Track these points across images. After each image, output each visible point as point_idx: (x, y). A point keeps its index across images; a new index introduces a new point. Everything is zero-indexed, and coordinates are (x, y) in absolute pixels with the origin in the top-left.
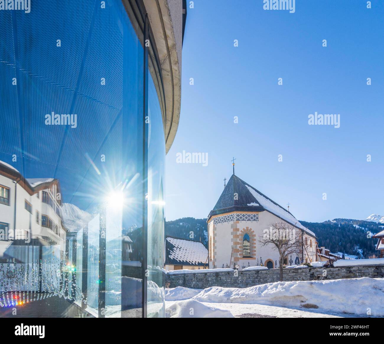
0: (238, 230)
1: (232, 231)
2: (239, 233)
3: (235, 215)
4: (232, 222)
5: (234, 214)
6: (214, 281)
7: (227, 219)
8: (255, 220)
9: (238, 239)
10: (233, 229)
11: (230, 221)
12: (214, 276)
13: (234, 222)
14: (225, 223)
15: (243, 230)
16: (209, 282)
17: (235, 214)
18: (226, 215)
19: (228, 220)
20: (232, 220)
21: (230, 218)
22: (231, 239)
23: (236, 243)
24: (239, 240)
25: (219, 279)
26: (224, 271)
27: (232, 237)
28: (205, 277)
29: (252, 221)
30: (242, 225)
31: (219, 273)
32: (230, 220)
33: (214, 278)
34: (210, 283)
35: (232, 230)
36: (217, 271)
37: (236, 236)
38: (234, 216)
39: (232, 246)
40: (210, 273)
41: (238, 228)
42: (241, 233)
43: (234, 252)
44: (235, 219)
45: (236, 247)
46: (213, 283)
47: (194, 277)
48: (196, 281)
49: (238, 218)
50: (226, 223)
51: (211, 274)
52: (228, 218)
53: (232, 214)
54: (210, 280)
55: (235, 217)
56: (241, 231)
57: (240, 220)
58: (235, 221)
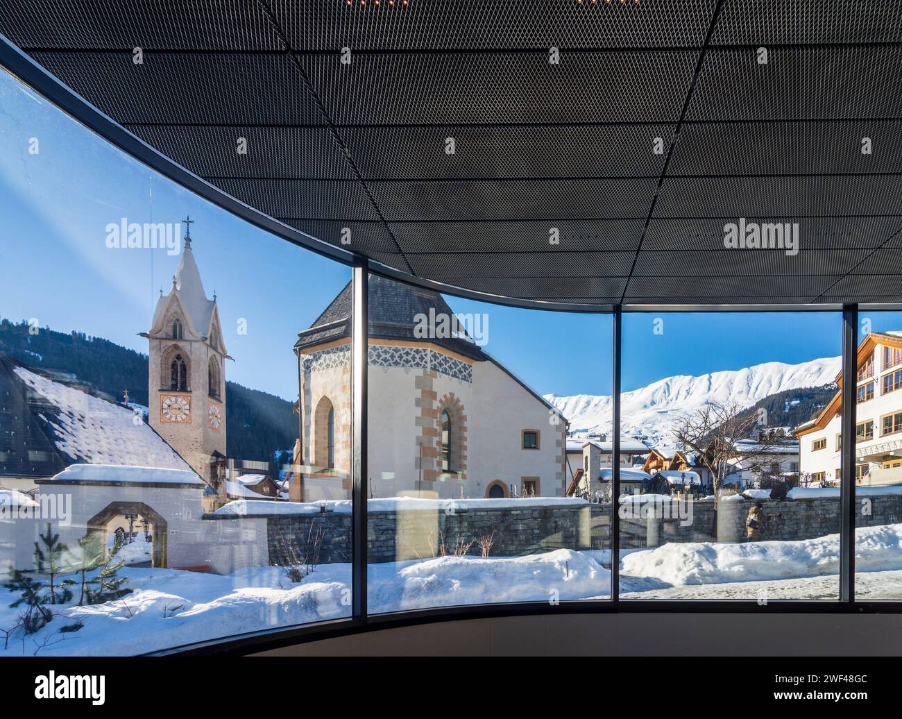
0: (433, 395)
1: (419, 396)
2: (436, 405)
3: (428, 352)
4: (419, 372)
5: (424, 351)
6: (537, 531)
7: (401, 357)
8: (465, 379)
9: (435, 420)
10: (423, 392)
11: (411, 366)
12: (535, 519)
13: (425, 373)
14: (393, 369)
15: (443, 399)
16: (516, 535)
17: (429, 349)
18: (399, 347)
19: (407, 361)
20: (418, 365)
21: (414, 358)
22: (417, 418)
23: (430, 432)
24: (438, 425)
25: (553, 525)
26: (566, 503)
27: (418, 412)
28: (502, 522)
29: (460, 380)
30: (444, 385)
31: (552, 510)
32: (412, 363)
33: (535, 524)
34: (522, 537)
35: (418, 393)
36: (545, 504)
37: (429, 412)
38: (426, 355)
39: (418, 438)
40: (522, 511)
41: (434, 390)
42: (439, 405)
43: (423, 456)
44: (429, 366)
45: (430, 441)
46: (531, 537)
47: (461, 522)
48: (470, 534)
49: (434, 363)
50: (399, 369)
51: (525, 512)
52: (405, 357)
53: (420, 349)
54: (520, 528)
55: (428, 358)
56: (441, 401)
57: (438, 371)
58: (429, 370)
